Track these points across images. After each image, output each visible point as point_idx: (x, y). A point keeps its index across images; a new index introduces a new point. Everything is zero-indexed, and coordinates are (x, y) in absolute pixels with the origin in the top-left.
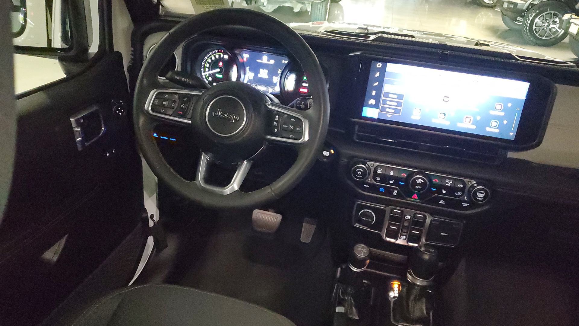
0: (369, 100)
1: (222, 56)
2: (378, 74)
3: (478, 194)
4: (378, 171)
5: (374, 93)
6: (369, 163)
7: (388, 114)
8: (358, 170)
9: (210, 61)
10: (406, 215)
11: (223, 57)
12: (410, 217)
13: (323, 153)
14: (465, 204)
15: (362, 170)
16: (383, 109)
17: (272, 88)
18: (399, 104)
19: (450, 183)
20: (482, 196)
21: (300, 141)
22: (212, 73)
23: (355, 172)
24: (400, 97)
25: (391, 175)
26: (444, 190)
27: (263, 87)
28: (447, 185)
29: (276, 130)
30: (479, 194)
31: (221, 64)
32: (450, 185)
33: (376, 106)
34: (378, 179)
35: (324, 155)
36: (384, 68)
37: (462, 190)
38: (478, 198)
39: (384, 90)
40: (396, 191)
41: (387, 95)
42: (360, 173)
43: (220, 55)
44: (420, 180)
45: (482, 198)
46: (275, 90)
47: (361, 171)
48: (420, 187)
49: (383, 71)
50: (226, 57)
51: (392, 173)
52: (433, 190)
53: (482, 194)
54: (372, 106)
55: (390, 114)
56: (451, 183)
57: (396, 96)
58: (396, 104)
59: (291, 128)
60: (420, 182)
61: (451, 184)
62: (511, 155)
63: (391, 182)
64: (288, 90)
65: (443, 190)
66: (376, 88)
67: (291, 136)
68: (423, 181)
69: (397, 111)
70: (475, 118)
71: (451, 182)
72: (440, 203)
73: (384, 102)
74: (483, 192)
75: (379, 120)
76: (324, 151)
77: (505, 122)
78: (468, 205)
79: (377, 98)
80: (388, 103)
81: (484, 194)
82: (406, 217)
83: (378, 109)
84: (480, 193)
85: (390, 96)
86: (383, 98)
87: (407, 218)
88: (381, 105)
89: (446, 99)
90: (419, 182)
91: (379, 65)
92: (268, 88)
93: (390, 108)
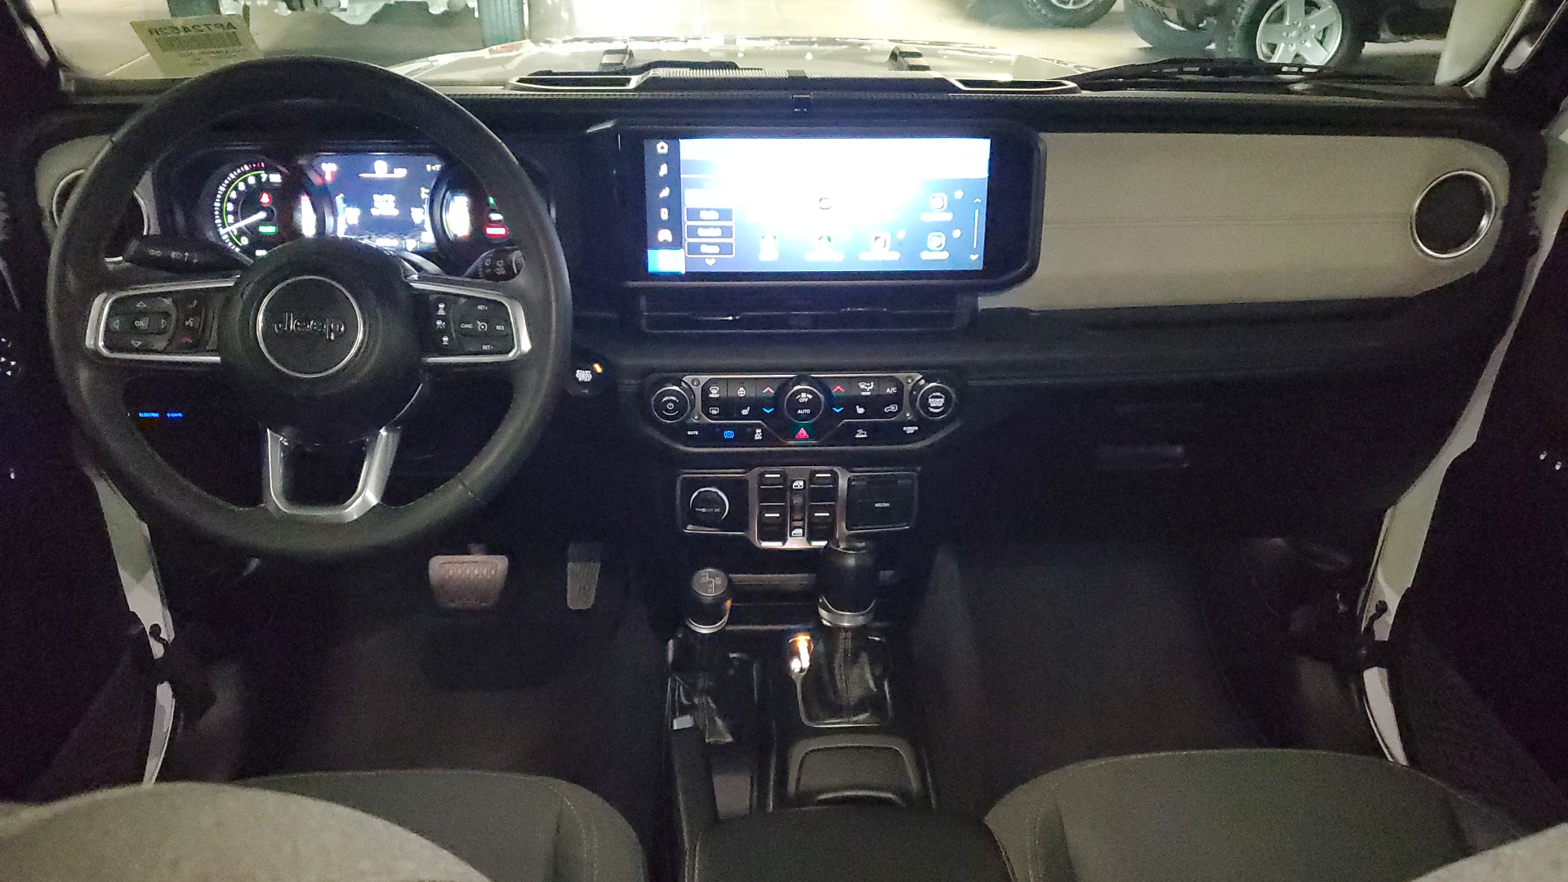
0: (656, 233)
1: (264, 177)
2: (664, 170)
3: (930, 400)
4: (711, 393)
5: (664, 214)
6: (688, 379)
7: (707, 258)
8: (665, 399)
9: (233, 195)
10: (794, 481)
11: (268, 179)
12: (802, 483)
13: (577, 376)
14: (909, 428)
15: (674, 398)
16: (694, 249)
18: (727, 232)
19: (869, 388)
20: (940, 402)
21: (511, 355)
22: (246, 226)
23: (661, 406)
24: (725, 214)
25: (741, 395)
26: (860, 407)
27: (388, 239)
28: (863, 393)
29: (444, 339)
30: (933, 400)
31: (265, 199)
32: (869, 393)
33: (676, 243)
34: (714, 412)
35: (580, 380)
36: (675, 152)
37: (897, 399)
38: (932, 410)
39: (686, 204)
40: (760, 431)
41: (694, 214)
42: (670, 406)
44: (803, 395)
45: (940, 407)
46: (423, 240)
47: (672, 401)
48: (808, 411)
49: (673, 159)
50: (276, 178)
51: (741, 392)
52: (838, 411)
53: (938, 400)
54: (666, 245)
55: (711, 259)
56: (871, 388)
57: (715, 215)
58: (719, 232)
59: (483, 327)
60: (806, 400)
61: (870, 390)
62: (986, 302)
63: (745, 412)
64: (455, 235)
65: (857, 407)
66: (666, 203)
67: (484, 347)
68: (810, 397)
69: (725, 249)
70: (893, 237)
71: (870, 386)
72: (857, 436)
73: (693, 232)
74: (939, 394)
75: (691, 276)
76: (578, 371)
77: (957, 234)
78: (917, 428)
79: (675, 224)
80: (701, 232)
81: (941, 397)
82: (794, 485)
83: (682, 250)
84: (933, 397)
85: (703, 215)
86: (687, 223)
87: (797, 486)
88: (687, 240)
89: (824, 204)
90: (803, 400)
91: (662, 147)
92: (402, 239)
93: (708, 244)
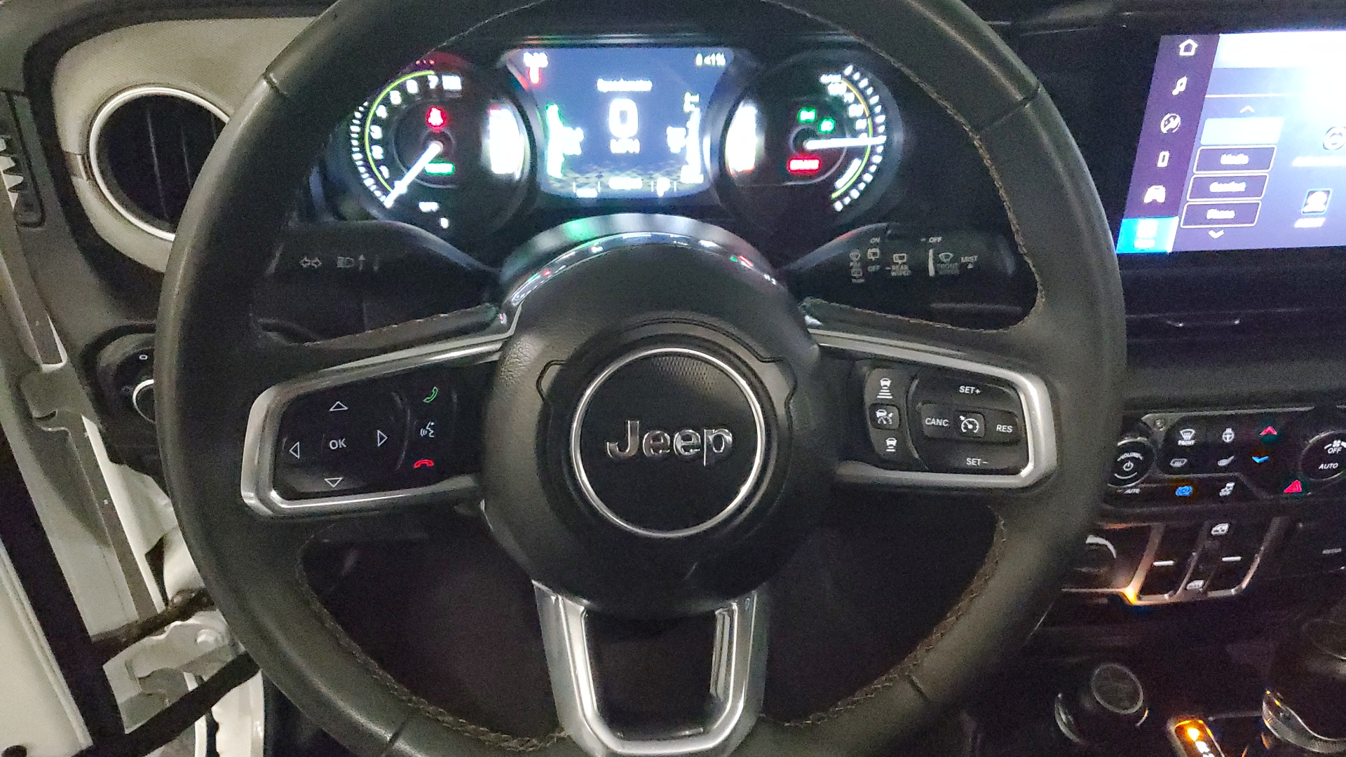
0: (1144, 191)
1: (433, 81)
2: (1181, 85)
4: (1183, 439)
5: (1163, 159)
6: (1148, 419)
7: (1211, 229)
8: (1124, 456)
9: (382, 112)
10: (1216, 524)
11: (440, 86)
12: (1225, 527)
15: (1136, 455)
16: (1197, 215)
17: (668, 174)
18: (1255, 186)
21: (1024, 472)
23: (1116, 468)
24: (1260, 157)
25: (1228, 441)
27: (629, 178)
29: (889, 442)
31: (435, 118)
34: (1177, 464)
36: (1207, 55)
39: (1203, 142)
40: (1232, 485)
41: (1212, 158)
42: (1127, 465)
43: (423, 82)
44: (1337, 443)
46: (682, 180)
47: (1133, 459)
48: (1336, 466)
49: (1201, 66)
50: (453, 83)
51: (1228, 436)
54: (1155, 210)
55: (1216, 230)
57: (1243, 159)
58: (1241, 187)
59: (970, 427)
60: (1338, 450)
63: (1224, 463)
64: (736, 171)
66: (1168, 141)
67: (971, 462)
68: (1345, 445)
73: (1202, 188)
79: (1175, 179)
80: (1215, 188)
82: (1214, 529)
83: (1177, 219)
85: (1226, 160)
86: (1196, 173)
88: (1190, 201)
90: (1334, 450)
91: (1188, 47)
92: (651, 178)
93: (1220, 207)
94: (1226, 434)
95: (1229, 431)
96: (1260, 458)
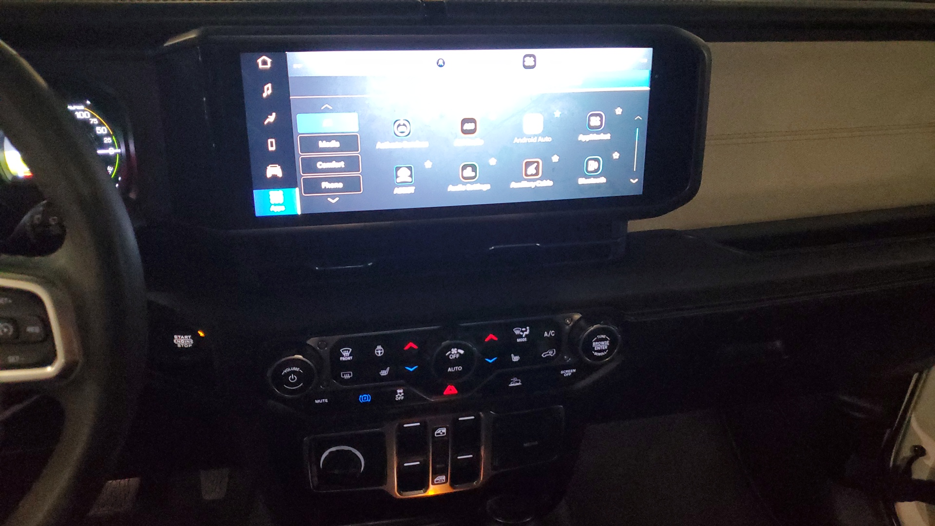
0: (263, 169)
2: (268, 90)
3: (594, 343)
4: (343, 356)
5: (272, 145)
6: (312, 342)
7: (329, 196)
8: (288, 370)
10: (436, 429)
12: (444, 430)
13: (175, 341)
14: (567, 371)
15: (297, 369)
16: (312, 186)
18: (352, 164)
19: (525, 333)
20: (605, 345)
23: (282, 380)
24: (348, 141)
25: (380, 355)
26: (515, 355)
28: (518, 340)
30: (597, 343)
32: (525, 340)
33: (288, 181)
34: (347, 377)
35: (179, 346)
36: (281, 69)
37: (554, 343)
38: (596, 354)
39: (299, 131)
40: (401, 391)
42: (293, 378)
44: (454, 351)
45: (606, 350)
47: (294, 372)
48: (460, 368)
49: (280, 75)
51: (379, 352)
52: (490, 361)
53: (603, 343)
54: (275, 183)
55: (334, 197)
56: (527, 333)
57: (335, 144)
58: (342, 164)
60: (458, 356)
61: (526, 336)
65: (512, 355)
66: (272, 131)
67: (11, 360)
68: (462, 352)
69: (351, 185)
70: (547, 161)
71: (526, 331)
72: (511, 385)
73: (310, 165)
74: (603, 336)
75: (307, 218)
76: (176, 337)
77: (616, 155)
78: (575, 370)
79: (286, 157)
80: (320, 165)
81: (607, 340)
82: (436, 433)
83: (297, 189)
84: (597, 341)
85: (322, 144)
86: (301, 155)
88: (303, 176)
90: (454, 357)
91: (264, 62)
93: (330, 180)
94: (377, 350)
95: (379, 347)
96: (411, 368)
